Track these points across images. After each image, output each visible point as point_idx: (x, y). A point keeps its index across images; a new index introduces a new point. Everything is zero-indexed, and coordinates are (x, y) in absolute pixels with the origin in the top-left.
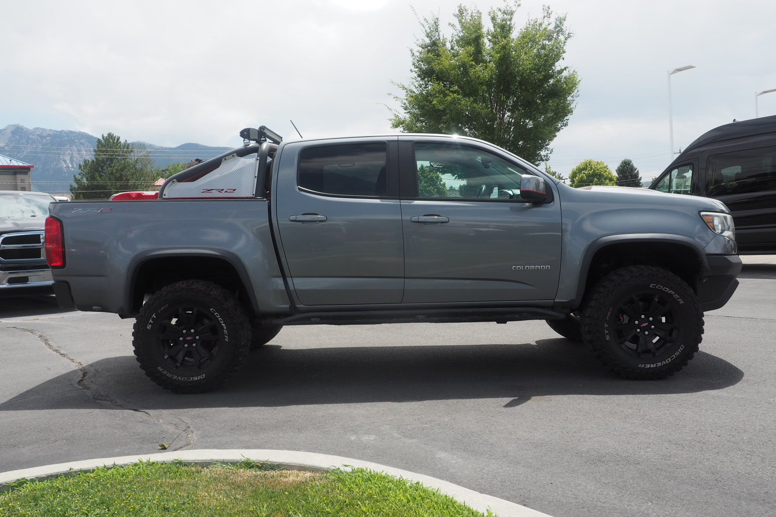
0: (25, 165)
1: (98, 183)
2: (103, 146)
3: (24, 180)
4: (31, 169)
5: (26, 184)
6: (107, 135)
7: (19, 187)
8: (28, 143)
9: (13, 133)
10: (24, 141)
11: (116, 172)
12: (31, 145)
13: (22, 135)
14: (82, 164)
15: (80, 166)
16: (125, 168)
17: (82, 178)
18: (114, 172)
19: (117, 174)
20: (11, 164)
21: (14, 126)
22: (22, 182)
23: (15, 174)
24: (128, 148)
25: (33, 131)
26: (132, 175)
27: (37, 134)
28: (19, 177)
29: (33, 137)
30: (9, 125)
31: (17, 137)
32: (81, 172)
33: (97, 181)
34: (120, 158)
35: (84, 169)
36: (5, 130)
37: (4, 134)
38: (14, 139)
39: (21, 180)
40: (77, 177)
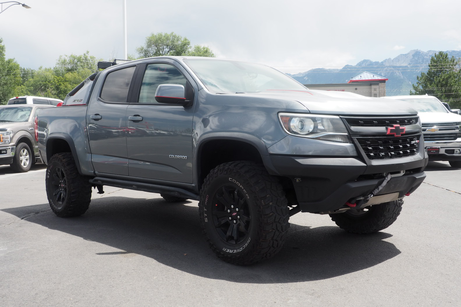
0: (382, 78)
1: (429, 89)
2: (434, 62)
3: (376, 89)
4: (386, 81)
5: (377, 92)
6: (438, 54)
7: (373, 94)
8: (423, 62)
9: (413, 56)
10: (421, 60)
11: (443, 81)
12: (425, 64)
13: (419, 56)
14: (420, 76)
15: (418, 78)
16: (450, 77)
17: (418, 86)
18: (441, 81)
19: (443, 82)
20: (374, 79)
21: (414, 50)
22: (375, 91)
23: (371, 85)
24: (453, 62)
25: (427, 53)
26: (456, 82)
27: (430, 55)
28: (373, 87)
29: (426, 57)
30: (411, 50)
31: (416, 58)
32: (418, 81)
33: (429, 87)
34: (447, 70)
35: (421, 79)
36: (408, 54)
37: (407, 57)
38: (414, 60)
39: (374, 89)
40: (415, 85)
